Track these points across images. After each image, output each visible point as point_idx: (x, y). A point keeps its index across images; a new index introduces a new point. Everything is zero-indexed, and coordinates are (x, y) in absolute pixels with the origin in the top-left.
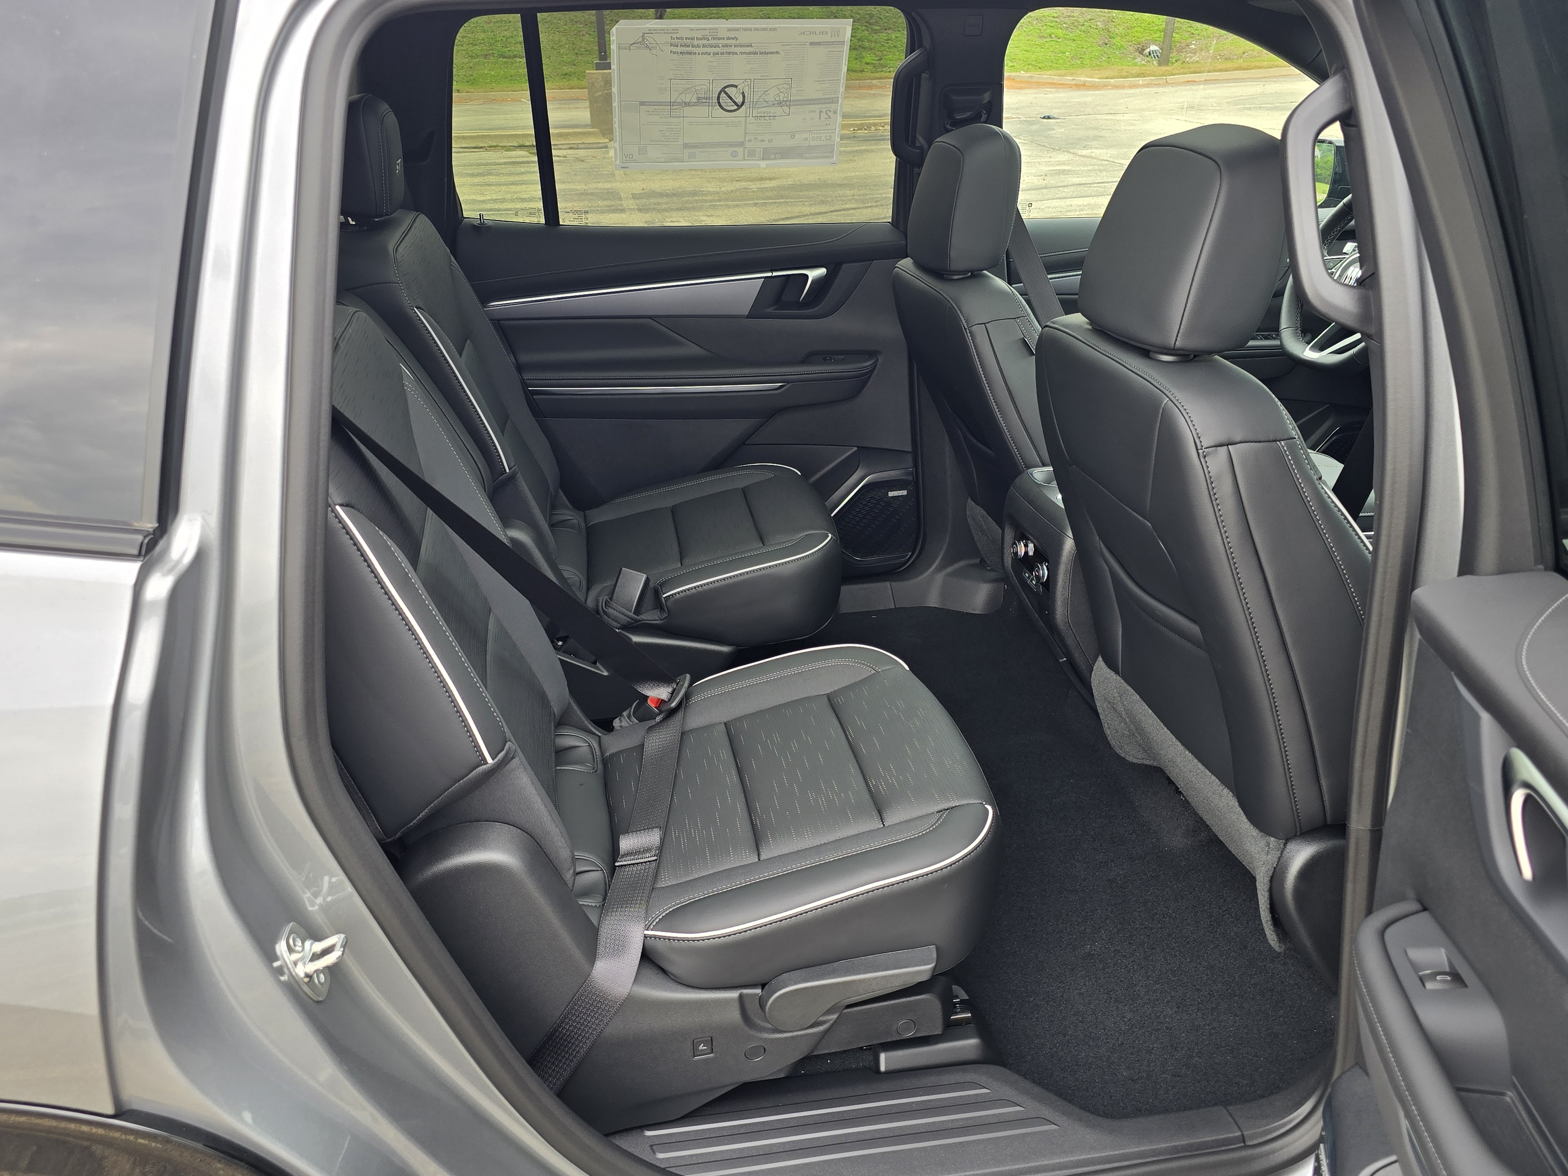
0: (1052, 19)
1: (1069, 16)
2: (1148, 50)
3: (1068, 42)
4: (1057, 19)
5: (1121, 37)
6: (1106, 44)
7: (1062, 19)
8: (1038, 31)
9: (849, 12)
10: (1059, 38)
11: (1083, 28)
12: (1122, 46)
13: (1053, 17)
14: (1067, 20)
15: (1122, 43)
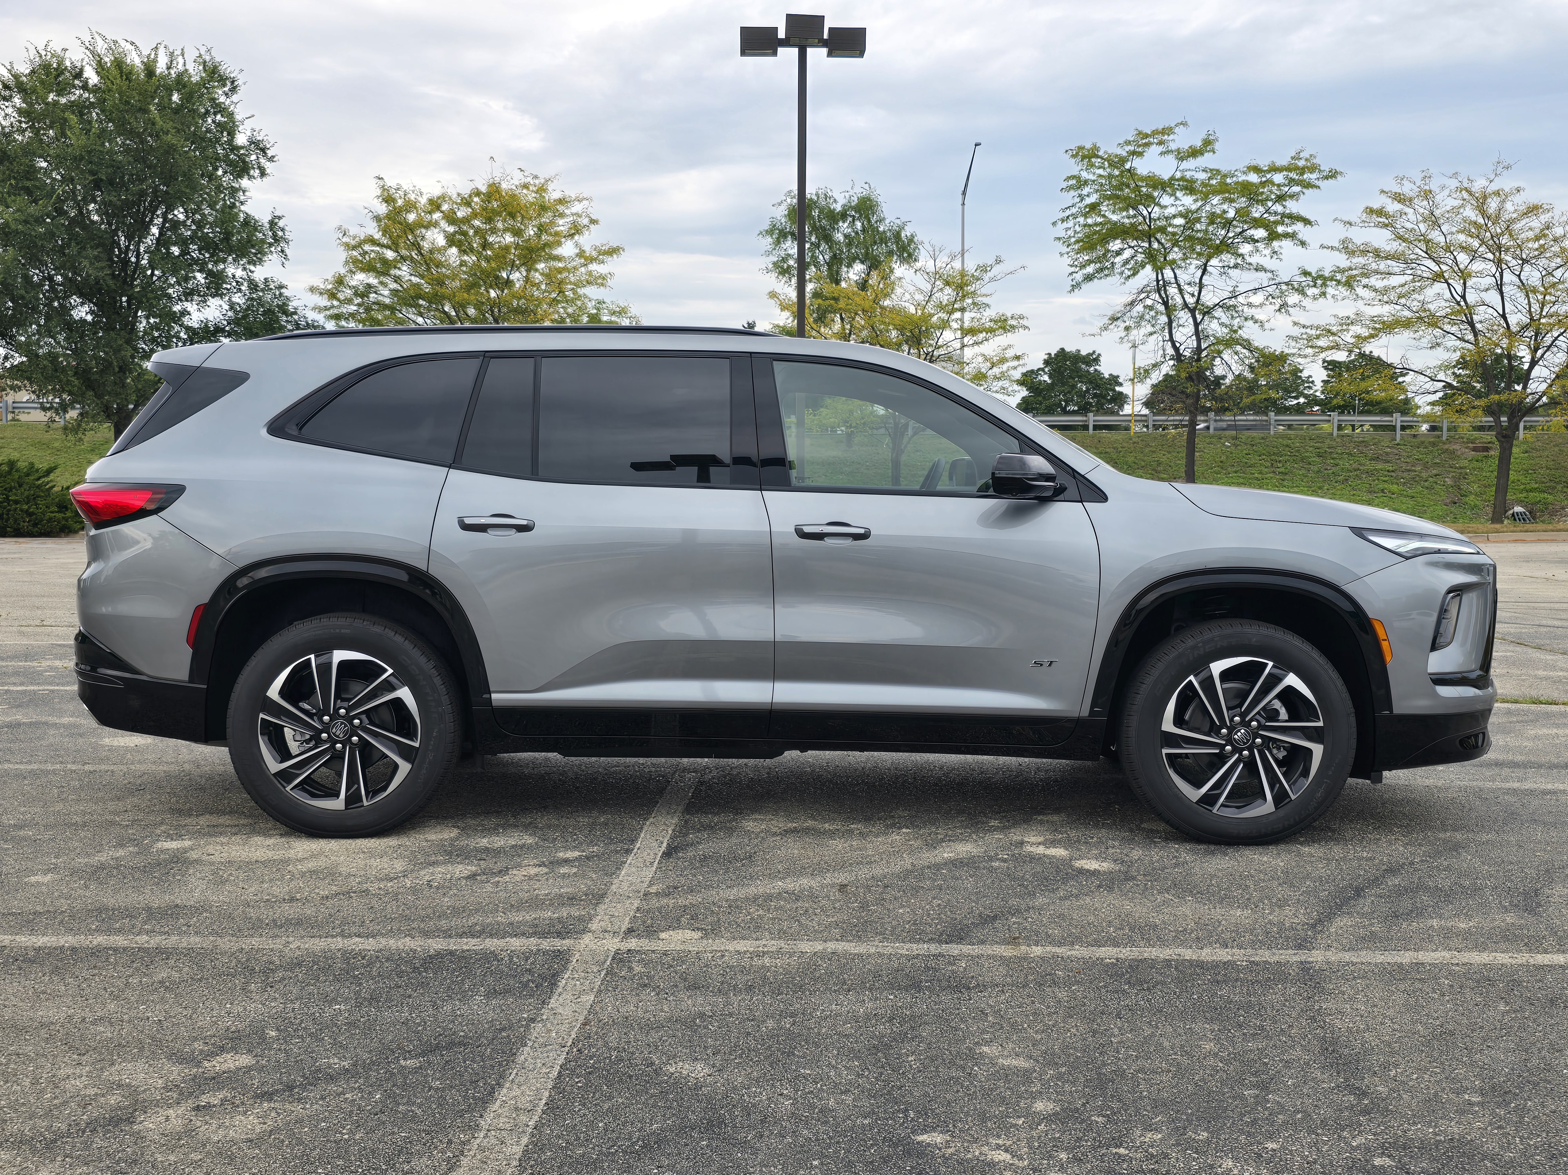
0: (1386, 473)
1: (1409, 470)
2: (1511, 512)
3: (1404, 500)
4: (1393, 474)
5: (1476, 495)
6: (1455, 503)
7: (1400, 474)
8: (1368, 486)
9: (1133, 459)
10: (1393, 494)
11: (1426, 484)
12: (1475, 506)
13: (1388, 471)
14: (1405, 475)
15: (1477, 502)
